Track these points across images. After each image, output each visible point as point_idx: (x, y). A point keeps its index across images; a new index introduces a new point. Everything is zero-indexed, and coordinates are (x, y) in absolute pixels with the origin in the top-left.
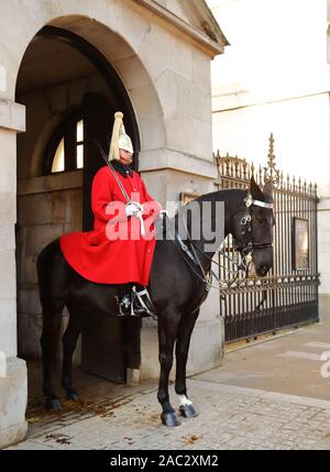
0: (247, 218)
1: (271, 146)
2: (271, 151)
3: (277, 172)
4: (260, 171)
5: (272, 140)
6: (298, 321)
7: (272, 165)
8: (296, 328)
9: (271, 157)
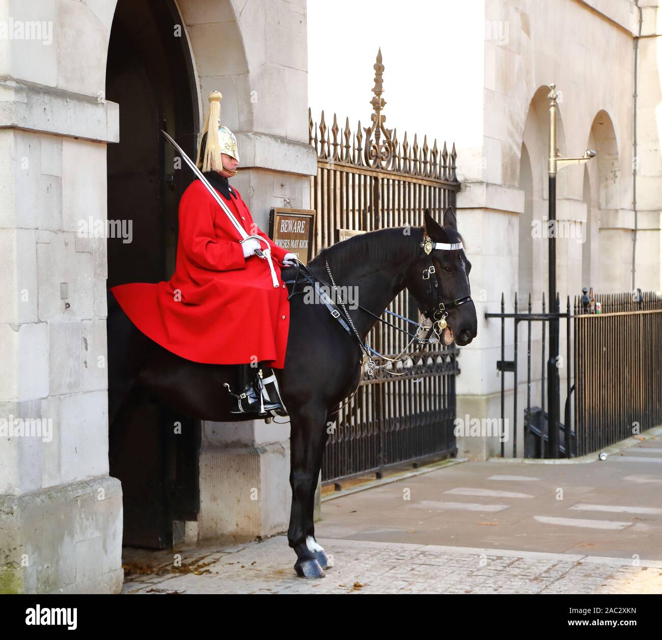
0: (431, 270)
1: (378, 81)
2: (378, 90)
3: (388, 134)
4: (359, 138)
5: (379, 68)
6: (419, 452)
7: (379, 121)
8: (415, 466)
9: (378, 104)
